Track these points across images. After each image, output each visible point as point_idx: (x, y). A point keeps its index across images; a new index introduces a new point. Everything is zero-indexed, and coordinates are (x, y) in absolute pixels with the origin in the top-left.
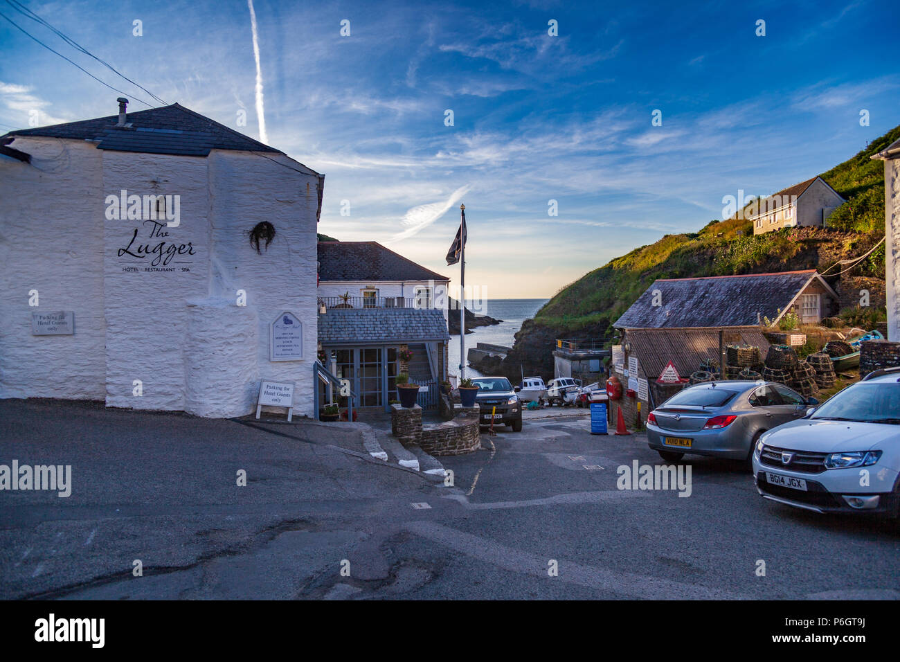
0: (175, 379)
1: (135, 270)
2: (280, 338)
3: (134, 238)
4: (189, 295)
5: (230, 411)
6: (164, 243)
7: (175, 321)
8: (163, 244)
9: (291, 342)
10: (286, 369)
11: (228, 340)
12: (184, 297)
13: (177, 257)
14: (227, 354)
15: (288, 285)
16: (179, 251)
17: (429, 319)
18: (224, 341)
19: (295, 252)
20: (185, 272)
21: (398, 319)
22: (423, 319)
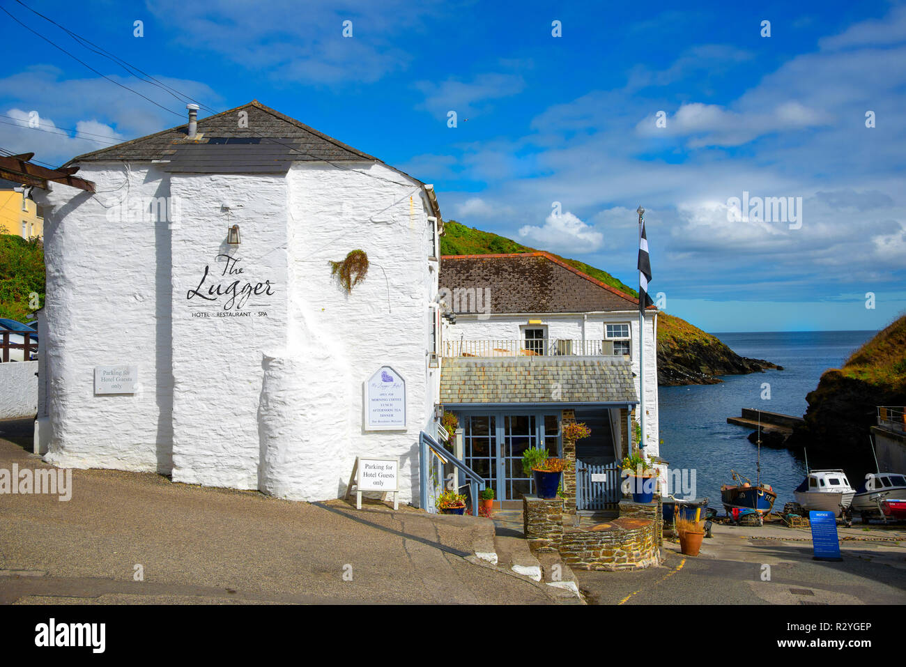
0: (249, 450)
1: (206, 315)
2: (377, 400)
3: (205, 277)
4: (267, 346)
5: (315, 492)
6: (239, 282)
7: (251, 379)
8: (237, 283)
9: (391, 405)
10: (386, 440)
11: (312, 402)
12: (261, 347)
13: (254, 299)
14: (310, 420)
15: (388, 331)
16: (255, 291)
17: (608, 372)
18: (307, 403)
19: (396, 288)
20: (262, 317)
21: (561, 373)
22: (598, 372)
